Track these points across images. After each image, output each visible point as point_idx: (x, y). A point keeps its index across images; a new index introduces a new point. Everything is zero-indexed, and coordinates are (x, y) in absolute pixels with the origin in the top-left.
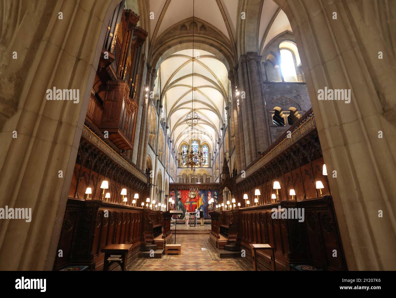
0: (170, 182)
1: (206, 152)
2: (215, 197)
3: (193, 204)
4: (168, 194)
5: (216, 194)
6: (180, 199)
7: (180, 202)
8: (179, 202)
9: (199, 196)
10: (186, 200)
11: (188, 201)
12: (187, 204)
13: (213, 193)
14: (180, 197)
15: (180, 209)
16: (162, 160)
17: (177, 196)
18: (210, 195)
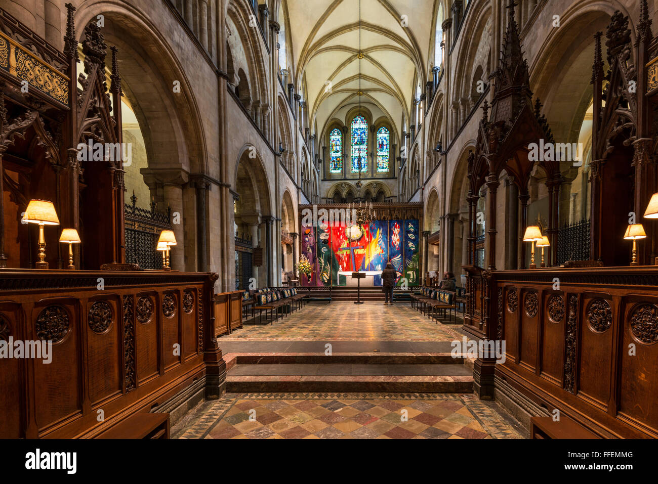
0: (300, 203)
1: (385, 143)
2: (410, 235)
3: (356, 253)
4: (297, 231)
5: (412, 230)
6: (326, 242)
7: (326, 250)
8: (324, 250)
9: (371, 234)
10: (340, 245)
11: (344, 245)
12: (343, 253)
13: (404, 226)
14: (327, 238)
15: (326, 264)
17: (319, 236)
18: (396, 231)
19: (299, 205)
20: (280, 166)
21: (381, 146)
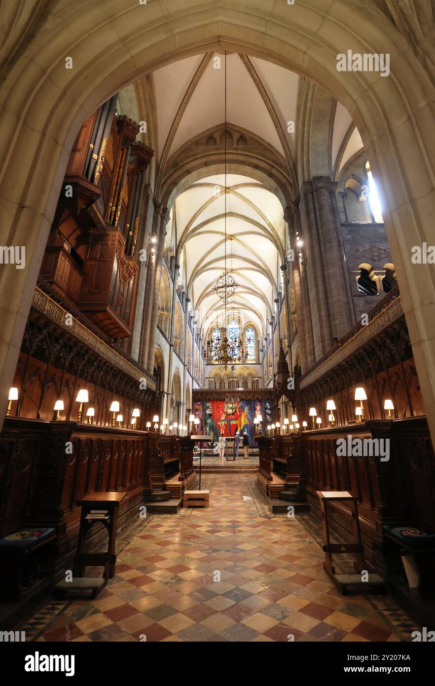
0: (194, 388)
1: (252, 338)
2: (267, 411)
3: (231, 423)
4: (191, 408)
5: (269, 407)
6: (210, 415)
7: (211, 421)
8: (209, 421)
9: (242, 409)
10: (220, 418)
11: (223, 418)
12: (222, 424)
13: (264, 404)
14: (211, 412)
15: (210, 431)
16: (180, 352)
17: (205, 411)
18: (258, 408)
19: (193, 389)
20: (187, 372)
21: (249, 340)
